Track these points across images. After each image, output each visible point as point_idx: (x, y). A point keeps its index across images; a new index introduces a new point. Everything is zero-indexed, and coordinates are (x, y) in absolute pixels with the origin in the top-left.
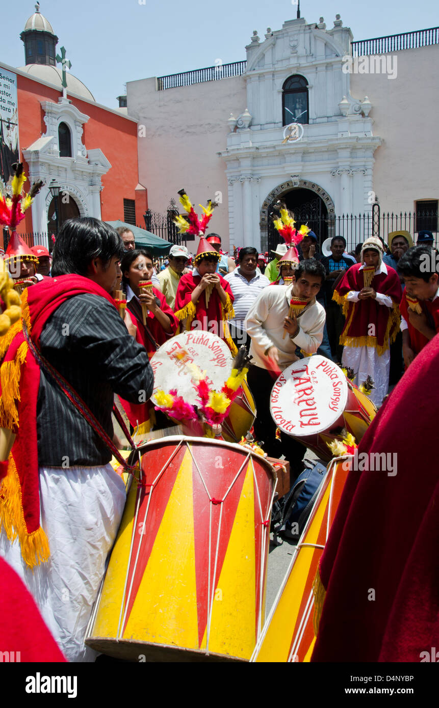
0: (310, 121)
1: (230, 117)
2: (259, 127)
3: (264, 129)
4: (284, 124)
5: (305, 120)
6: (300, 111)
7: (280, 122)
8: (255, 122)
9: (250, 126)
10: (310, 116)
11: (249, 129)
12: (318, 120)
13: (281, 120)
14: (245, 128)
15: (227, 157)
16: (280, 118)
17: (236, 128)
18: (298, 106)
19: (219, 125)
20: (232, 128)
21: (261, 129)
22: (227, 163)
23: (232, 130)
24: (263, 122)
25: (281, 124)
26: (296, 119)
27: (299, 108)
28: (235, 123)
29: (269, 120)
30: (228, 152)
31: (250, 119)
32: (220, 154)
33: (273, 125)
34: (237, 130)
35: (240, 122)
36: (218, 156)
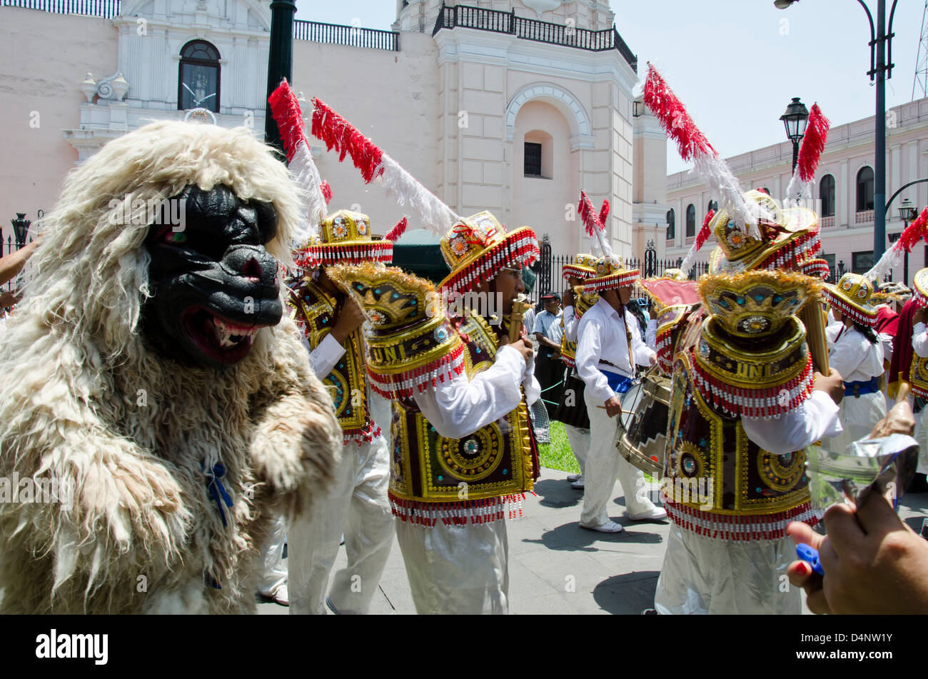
0: (222, 110)
1: (87, 78)
2: (139, 104)
3: (148, 108)
4: (180, 107)
5: (215, 106)
6: (203, 92)
7: (174, 103)
8: (133, 95)
9: (124, 99)
10: (222, 103)
11: (124, 104)
12: (234, 111)
13: (176, 100)
14: (116, 100)
15: (82, 139)
16: (174, 97)
17: (96, 97)
18: (199, 84)
19: (61, 86)
20: (90, 97)
21: (143, 108)
22: (78, 150)
23: (90, 99)
24: (145, 96)
25: (176, 106)
26: (198, 103)
27: (201, 88)
28: (95, 89)
29: (156, 97)
30: (86, 133)
31: (126, 88)
32: (70, 133)
33: (163, 104)
34: (99, 100)
35: (104, 90)
36: (65, 136)
